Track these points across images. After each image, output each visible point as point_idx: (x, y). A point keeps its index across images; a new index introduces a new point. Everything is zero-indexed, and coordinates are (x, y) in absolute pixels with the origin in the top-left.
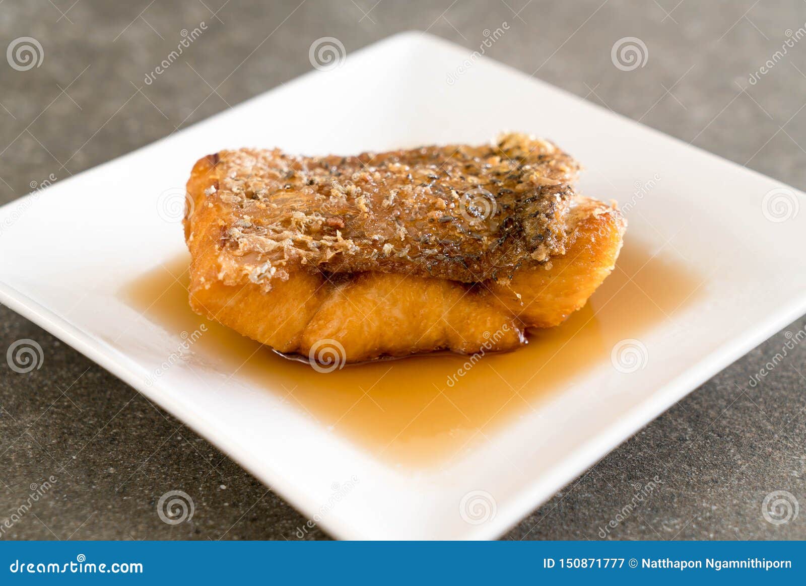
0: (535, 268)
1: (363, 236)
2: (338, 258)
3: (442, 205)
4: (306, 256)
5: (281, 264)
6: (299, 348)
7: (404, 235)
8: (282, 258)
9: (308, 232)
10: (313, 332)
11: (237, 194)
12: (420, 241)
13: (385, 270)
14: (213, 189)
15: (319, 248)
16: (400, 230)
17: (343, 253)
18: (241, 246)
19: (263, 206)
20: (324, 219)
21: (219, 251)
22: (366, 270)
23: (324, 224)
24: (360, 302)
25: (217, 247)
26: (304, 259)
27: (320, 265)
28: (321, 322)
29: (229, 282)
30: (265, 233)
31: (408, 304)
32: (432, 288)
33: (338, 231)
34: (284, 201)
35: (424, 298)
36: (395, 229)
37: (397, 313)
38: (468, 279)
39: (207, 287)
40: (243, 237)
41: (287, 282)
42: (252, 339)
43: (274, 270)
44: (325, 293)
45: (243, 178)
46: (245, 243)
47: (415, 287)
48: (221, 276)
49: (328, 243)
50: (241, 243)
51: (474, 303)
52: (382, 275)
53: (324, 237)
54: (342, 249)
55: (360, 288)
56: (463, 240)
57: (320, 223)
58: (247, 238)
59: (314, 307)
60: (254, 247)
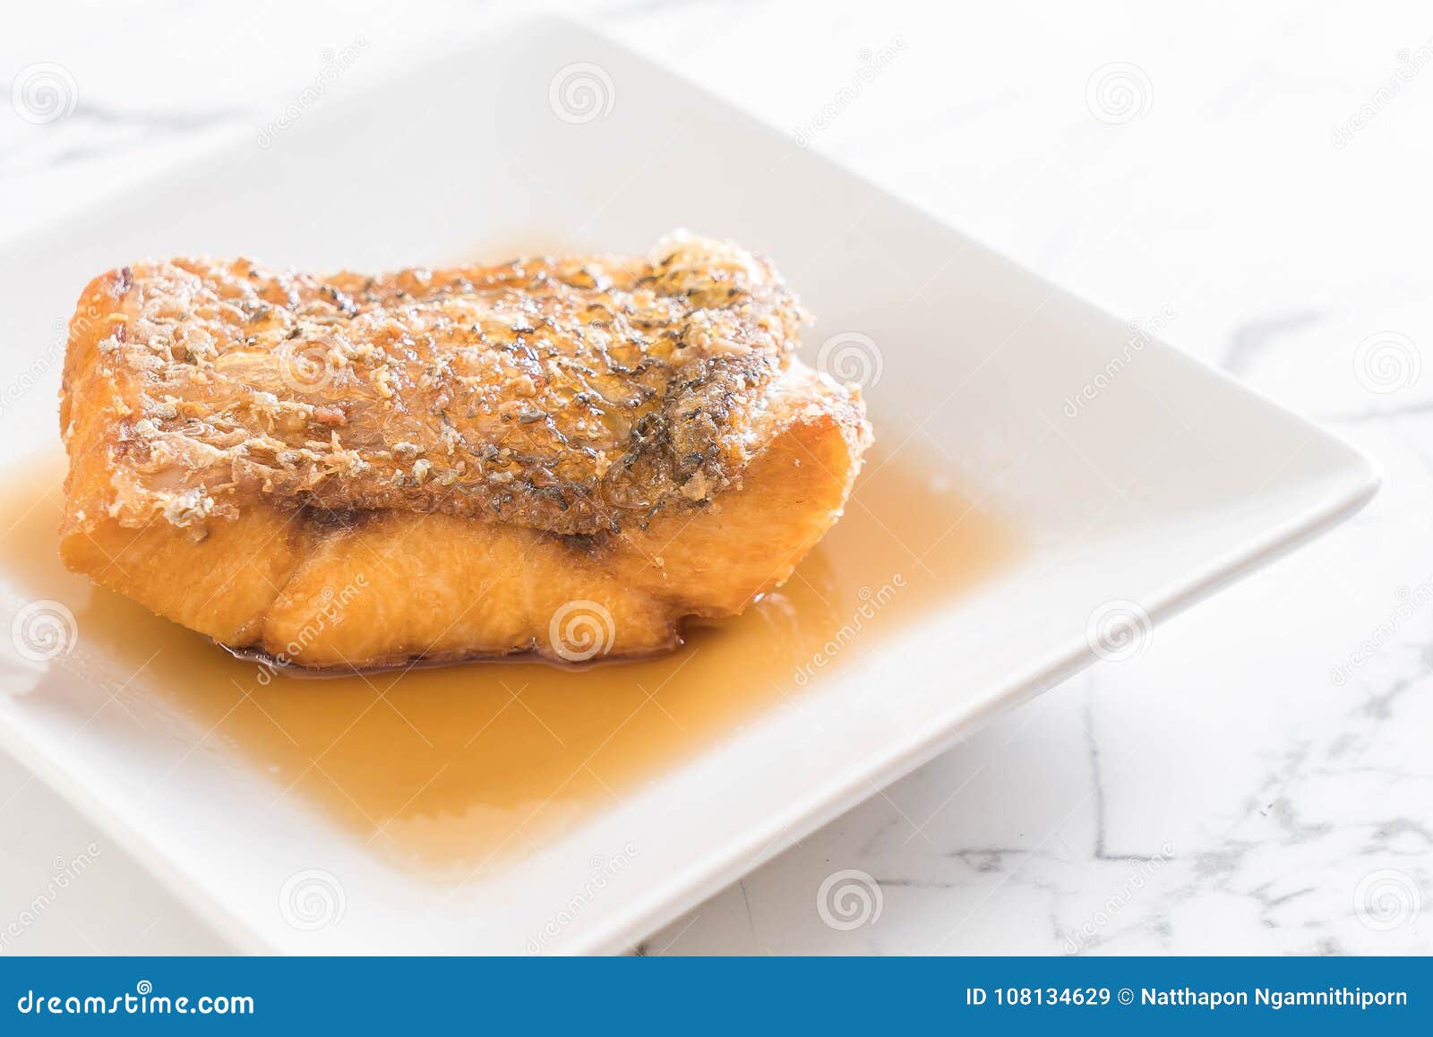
0: (690, 511)
1: (377, 443)
2: (330, 483)
3: (528, 391)
4: (272, 477)
5: (225, 492)
6: (260, 640)
7: (453, 446)
8: (228, 479)
9: (280, 431)
10: (283, 613)
11: (156, 353)
12: (481, 455)
13: (416, 507)
14: (113, 342)
15: (296, 463)
16: (447, 434)
17: (341, 475)
18: (154, 454)
19: (202, 377)
20: (310, 408)
21: (114, 464)
22: (381, 506)
23: (309, 419)
24: (370, 563)
25: (111, 454)
26: (269, 482)
27: (297, 495)
28: (299, 596)
29: (130, 522)
30: (199, 433)
31: (459, 569)
32: (503, 541)
33: (333, 433)
34: (240, 369)
35: (487, 559)
36: (439, 433)
37: (439, 584)
38: (568, 528)
39: (90, 529)
40: (159, 439)
41: (236, 523)
42: (174, 620)
43: (210, 502)
44: (306, 544)
45: (171, 320)
46: (163, 449)
47: (471, 539)
48: (114, 510)
49: (313, 454)
50: (155, 449)
51: (580, 571)
52: (410, 518)
53: (307, 444)
54: (338, 468)
55: (370, 538)
56: (561, 456)
57: (303, 415)
58: (166, 441)
59: (286, 568)
60: (177, 458)
